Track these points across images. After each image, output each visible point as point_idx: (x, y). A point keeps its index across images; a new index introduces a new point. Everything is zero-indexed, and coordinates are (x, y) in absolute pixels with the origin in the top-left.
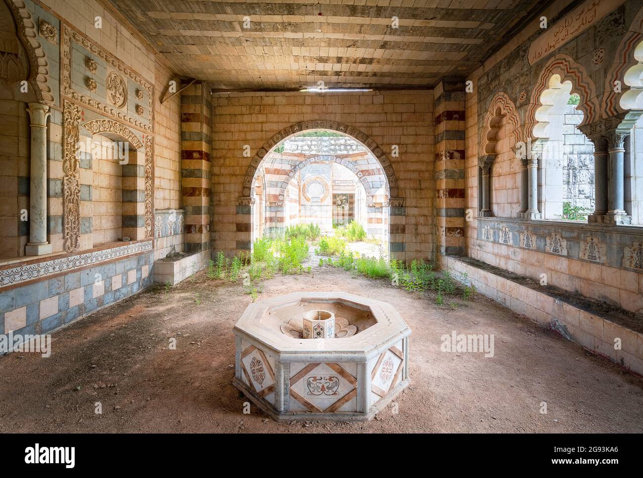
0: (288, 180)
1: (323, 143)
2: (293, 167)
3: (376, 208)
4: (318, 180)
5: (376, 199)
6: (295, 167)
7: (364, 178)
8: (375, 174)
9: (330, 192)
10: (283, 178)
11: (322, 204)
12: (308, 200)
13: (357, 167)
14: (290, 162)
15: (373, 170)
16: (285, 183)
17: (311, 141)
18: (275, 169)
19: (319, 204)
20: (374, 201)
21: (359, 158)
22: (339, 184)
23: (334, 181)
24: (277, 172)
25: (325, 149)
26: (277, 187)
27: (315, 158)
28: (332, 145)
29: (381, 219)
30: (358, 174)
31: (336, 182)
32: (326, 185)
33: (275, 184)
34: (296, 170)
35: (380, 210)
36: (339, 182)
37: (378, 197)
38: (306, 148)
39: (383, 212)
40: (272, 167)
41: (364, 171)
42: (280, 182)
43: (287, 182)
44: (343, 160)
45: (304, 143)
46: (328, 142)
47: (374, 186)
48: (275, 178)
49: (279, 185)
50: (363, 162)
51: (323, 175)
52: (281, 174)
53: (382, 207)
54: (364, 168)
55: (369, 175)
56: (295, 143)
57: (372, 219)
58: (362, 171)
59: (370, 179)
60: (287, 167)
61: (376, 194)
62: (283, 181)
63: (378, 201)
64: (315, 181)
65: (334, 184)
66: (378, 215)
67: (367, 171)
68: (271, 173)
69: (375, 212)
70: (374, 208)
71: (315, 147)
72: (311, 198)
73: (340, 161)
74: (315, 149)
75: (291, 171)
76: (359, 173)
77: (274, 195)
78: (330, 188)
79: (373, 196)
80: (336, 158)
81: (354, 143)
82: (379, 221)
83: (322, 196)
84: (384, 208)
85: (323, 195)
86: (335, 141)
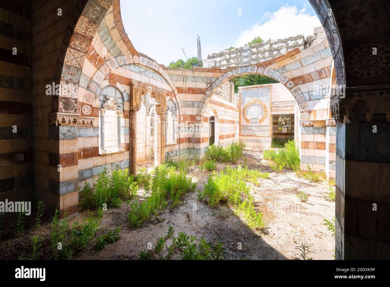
0: (204, 99)
1: (244, 54)
2: (209, 85)
3: (315, 128)
4: (257, 103)
5: (315, 116)
6: (211, 85)
7: (296, 88)
8: (313, 80)
9: (269, 113)
10: (200, 97)
11: (261, 124)
12: (247, 121)
13: (286, 74)
14: (205, 80)
15: (310, 75)
16: (202, 102)
17: (230, 54)
18: (189, 88)
19: (258, 124)
20: (312, 118)
21: (288, 61)
22: (278, 106)
23: (272, 103)
24: (192, 91)
25: (245, 60)
26: (194, 107)
27: (232, 72)
28: (253, 54)
29: (324, 144)
30: (288, 85)
31: (275, 104)
32: (265, 107)
33: (191, 104)
34: (212, 87)
35: (323, 131)
36: (278, 103)
37: (317, 113)
38: (224, 62)
39: (328, 133)
40: (184, 86)
41: (296, 78)
42: (197, 102)
43: (204, 101)
44: (266, 69)
45: (223, 58)
46: (249, 52)
47: (312, 98)
48: (190, 97)
49: (196, 105)
50: (294, 66)
51: (262, 98)
52: (197, 93)
53: (325, 127)
54: (296, 74)
55: (304, 82)
56: (213, 60)
57: (308, 143)
58: (293, 80)
59: (304, 88)
60: (202, 85)
61: (315, 108)
62: (200, 100)
63: (319, 118)
64: (253, 104)
65: (273, 106)
66: (319, 138)
67: (300, 77)
68: (185, 93)
69: (314, 133)
70: (311, 128)
71: (234, 60)
72: (250, 119)
73: (262, 70)
74: (234, 62)
75: (208, 89)
76: (289, 83)
77: (191, 115)
78: (269, 110)
79: (310, 112)
80: (258, 68)
81: (282, 46)
82: (320, 146)
83: (260, 117)
84: (328, 128)
85: (262, 116)
86: (257, 48)
